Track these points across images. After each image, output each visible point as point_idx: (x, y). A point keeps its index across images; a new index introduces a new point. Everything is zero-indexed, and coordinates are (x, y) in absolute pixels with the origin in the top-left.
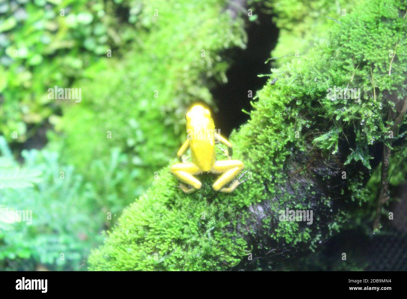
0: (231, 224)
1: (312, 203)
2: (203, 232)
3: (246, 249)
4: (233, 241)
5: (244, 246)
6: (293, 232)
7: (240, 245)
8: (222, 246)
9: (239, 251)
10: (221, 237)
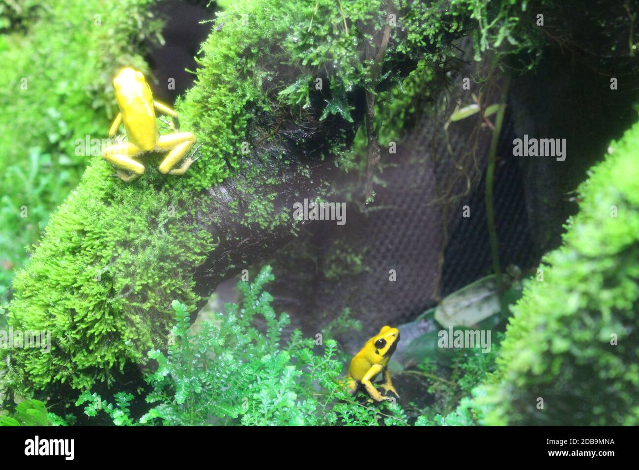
0: (189, 214)
1: (286, 175)
2: (155, 228)
3: (211, 242)
4: (194, 234)
5: (208, 239)
6: (268, 214)
7: (203, 239)
8: (180, 242)
9: (203, 246)
10: (178, 231)
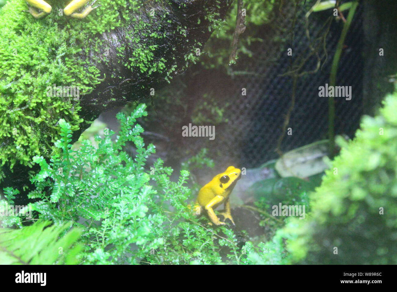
0: (84, 51)
1: (167, 32)
2: (54, 59)
3: (98, 77)
4: (85, 68)
5: (96, 74)
6: (148, 61)
7: (92, 73)
8: (73, 73)
9: (91, 78)
10: (72, 64)
